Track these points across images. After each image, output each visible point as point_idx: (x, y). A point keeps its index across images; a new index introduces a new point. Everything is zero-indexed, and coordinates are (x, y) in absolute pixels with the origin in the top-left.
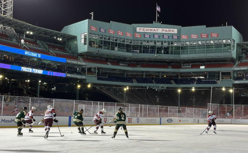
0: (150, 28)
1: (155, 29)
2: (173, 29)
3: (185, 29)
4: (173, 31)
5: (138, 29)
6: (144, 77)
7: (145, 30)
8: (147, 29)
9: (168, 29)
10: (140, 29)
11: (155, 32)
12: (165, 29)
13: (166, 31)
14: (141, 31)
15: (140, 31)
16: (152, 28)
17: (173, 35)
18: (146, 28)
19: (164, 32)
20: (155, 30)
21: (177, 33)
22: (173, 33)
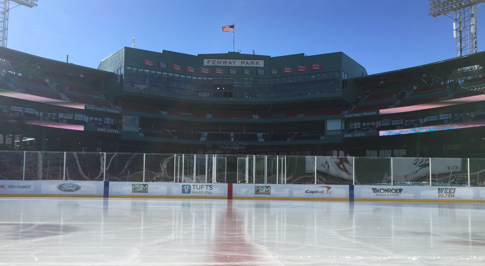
0: (224, 60)
1: (231, 60)
2: (258, 61)
4: (257, 63)
5: (206, 62)
7: (216, 62)
8: (218, 62)
9: (249, 61)
10: (208, 62)
11: (230, 65)
12: (246, 61)
13: (247, 63)
14: (211, 64)
15: (209, 65)
16: (226, 60)
17: (257, 68)
18: (217, 60)
19: (244, 65)
20: (230, 63)
21: (263, 66)
22: (258, 66)
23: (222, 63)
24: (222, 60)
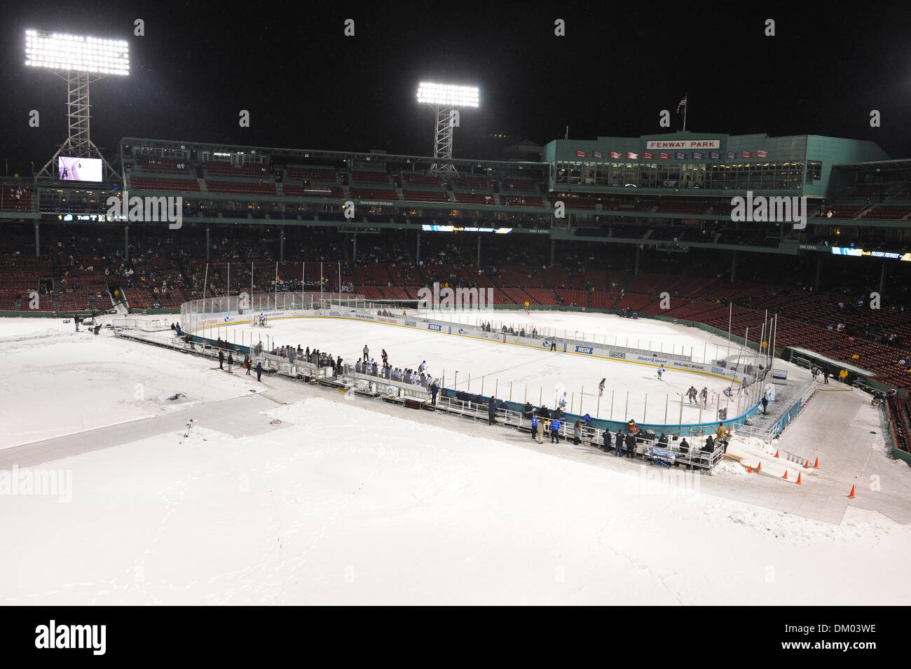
0: (671, 142)
1: (679, 142)
2: (712, 141)
3: (736, 141)
4: (711, 144)
5: (649, 145)
6: (672, 226)
7: (662, 145)
8: (664, 144)
9: (701, 142)
10: (653, 144)
11: (678, 148)
12: (697, 142)
13: (699, 144)
14: (655, 147)
15: (653, 148)
16: (673, 142)
17: (710, 152)
18: (662, 142)
19: (695, 147)
20: (678, 145)
21: (718, 147)
22: (711, 147)
23: (668, 145)
24: (668, 142)
